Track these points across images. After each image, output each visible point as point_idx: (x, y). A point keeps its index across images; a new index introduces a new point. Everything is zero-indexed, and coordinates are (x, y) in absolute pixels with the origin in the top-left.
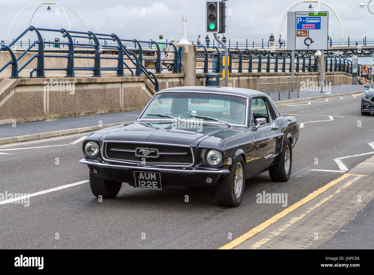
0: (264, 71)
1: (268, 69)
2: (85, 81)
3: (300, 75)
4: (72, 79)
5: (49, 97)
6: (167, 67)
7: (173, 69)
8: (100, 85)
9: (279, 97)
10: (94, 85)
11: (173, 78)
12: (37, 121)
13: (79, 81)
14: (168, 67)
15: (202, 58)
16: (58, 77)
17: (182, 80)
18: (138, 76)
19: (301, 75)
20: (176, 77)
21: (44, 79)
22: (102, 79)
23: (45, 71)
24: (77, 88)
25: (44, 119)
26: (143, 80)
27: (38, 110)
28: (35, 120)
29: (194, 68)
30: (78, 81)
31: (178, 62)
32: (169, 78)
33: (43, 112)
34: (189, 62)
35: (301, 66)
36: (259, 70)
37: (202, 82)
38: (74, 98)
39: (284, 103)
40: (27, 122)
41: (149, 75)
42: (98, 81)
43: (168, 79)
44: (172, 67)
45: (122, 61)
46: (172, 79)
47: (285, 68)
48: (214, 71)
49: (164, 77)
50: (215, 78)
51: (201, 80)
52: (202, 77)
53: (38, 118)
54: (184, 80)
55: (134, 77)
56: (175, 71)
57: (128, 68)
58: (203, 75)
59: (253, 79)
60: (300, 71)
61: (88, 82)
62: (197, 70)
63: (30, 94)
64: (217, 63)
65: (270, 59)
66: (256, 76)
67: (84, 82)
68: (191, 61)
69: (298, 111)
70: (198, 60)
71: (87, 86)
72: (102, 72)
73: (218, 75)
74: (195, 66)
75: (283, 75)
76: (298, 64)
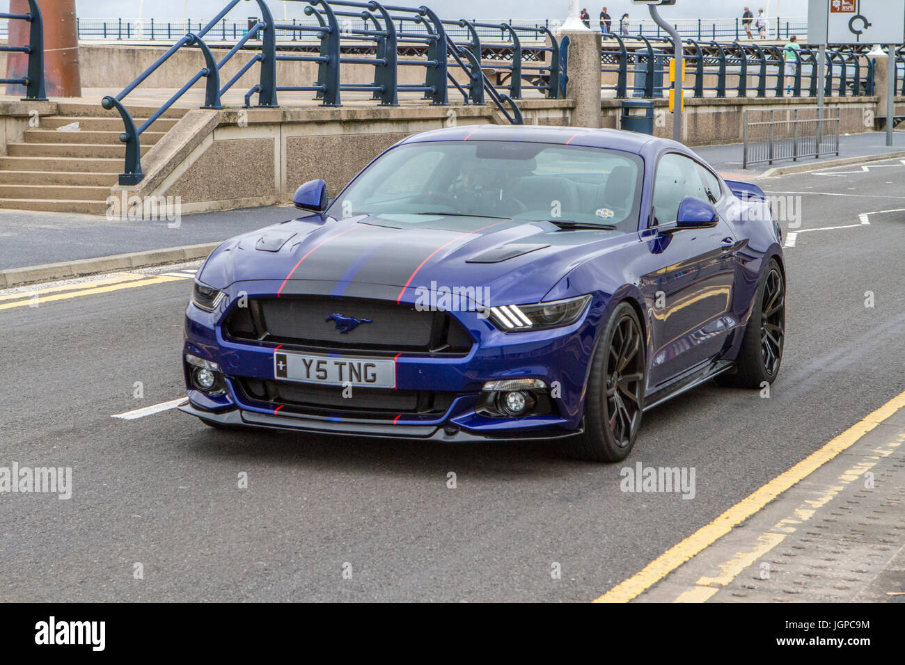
0: (753, 94)
1: (761, 90)
2: (364, 116)
3: (833, 103)
4: (336, 111)
5: (285, 152)
6: (534, 83)
7: (548, 89)
8: (397, 125)
9: (795, 154)
10: (384, 125)
11: (548, 109)
12: (262, 206)
13: (351, 115)
14: (536, 84)
15: (611, 63)
16: (305, 107)
17: (568, 114)
18: (479, 105)
19: (837, 103)
20: (555, 108)
21: (277, 110)
22: (400, 113)
23: (277, 92)
24: (347, 133)
25: (276, 202)
26: (490, 114)
27: (263, 182)
28: (255, 204)
29: (597, 87)
30: (349, 116)
31: (561, 72)
32: (539, 109)
33: (273, 187)
34: (586, 73)
35: (836, 82)
36: (742, 90)
37: (614, 118)
38: (339, 155)
39: (807, 168)
40: (240, 209)
41: (503, 101)
42: (392, 116)
43: (537, 112)
44: (546, 84)
45: (445, 70)
46: (545, 112)
47: (800, 87)
48: (638, 93)
49: (529, 107)
50: (642, 110)
51: (610, 113)
52: (614, 108)
53: (262, 200)
54: (573, 115)
55: (470, 107)
56: (553, 94)
57: (457, 86)
58: (615, 102)
59: (728, 113)
60: (835, 94)
61: (370, 117)
62: (602, 91)
63: (247, 145)
64: (647, 74)
65: (767, 66)
66: (734, 105)
67: (363, 118)
68: (590, 71)
69: (846, 188)
70: (605, 69)
71: (368, 127)
72: (400, 95)
73: (652, 103)
74: (599, 81)
75: (796, 104)
76: (829, 78)
